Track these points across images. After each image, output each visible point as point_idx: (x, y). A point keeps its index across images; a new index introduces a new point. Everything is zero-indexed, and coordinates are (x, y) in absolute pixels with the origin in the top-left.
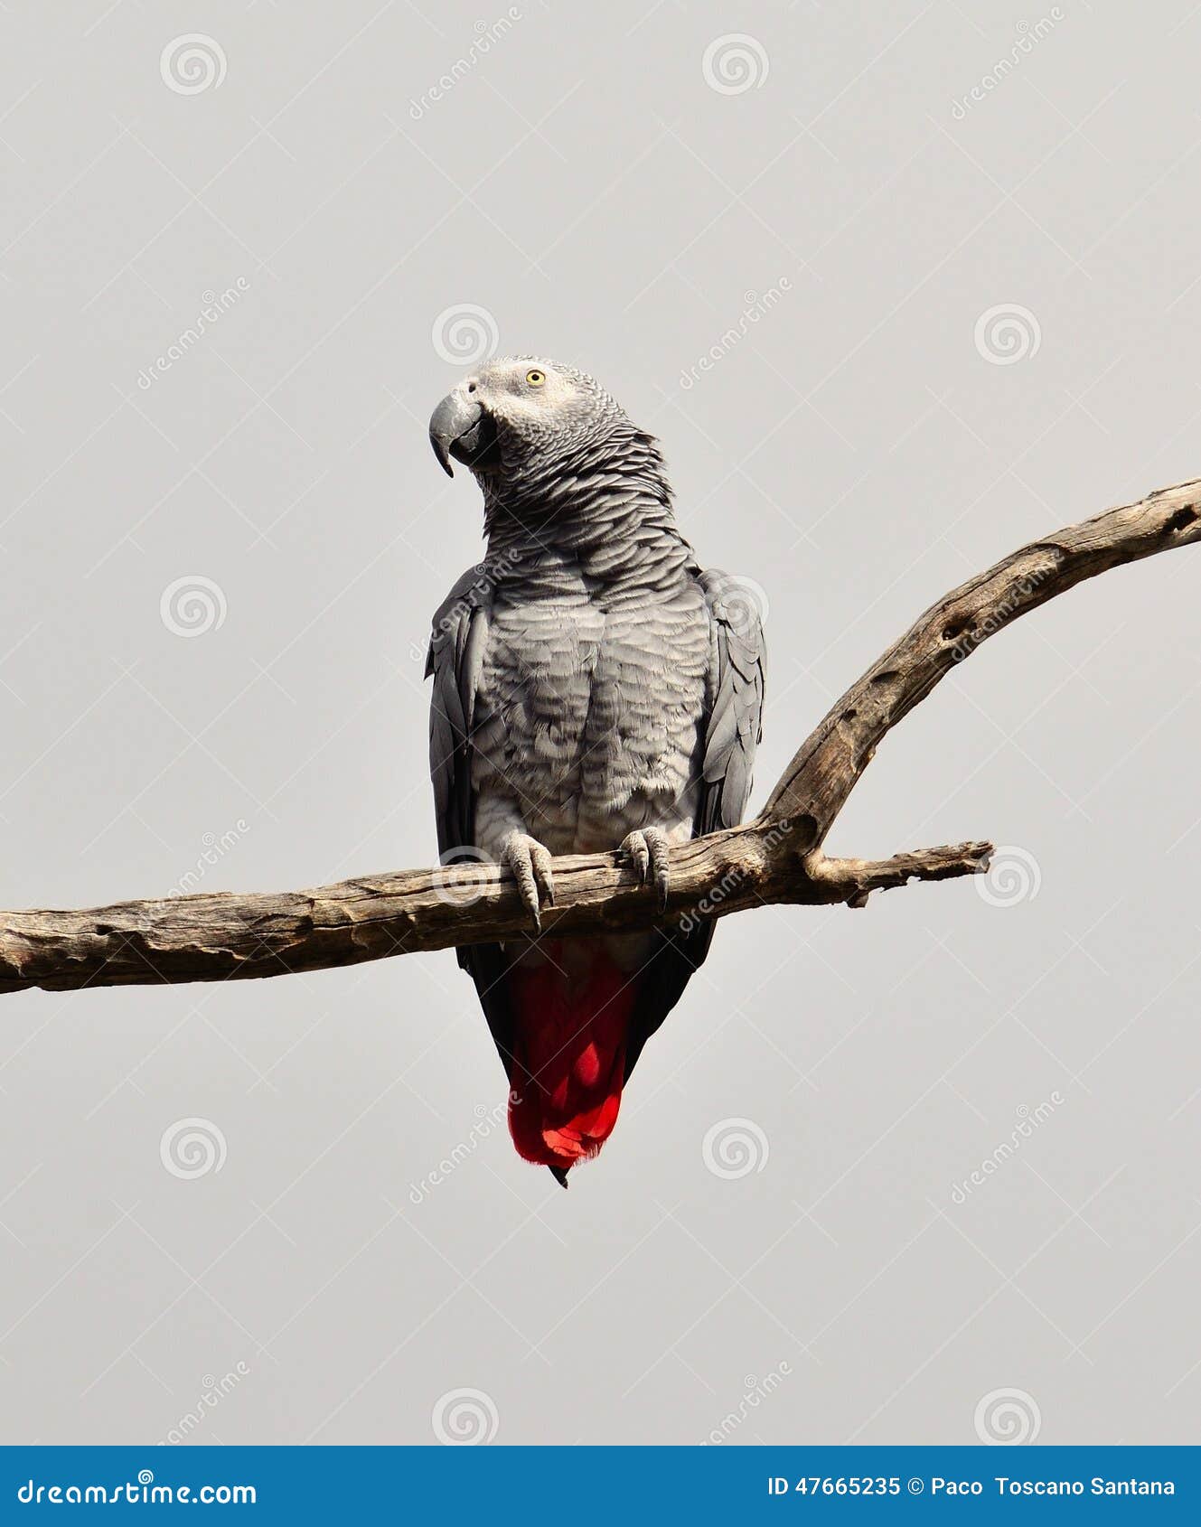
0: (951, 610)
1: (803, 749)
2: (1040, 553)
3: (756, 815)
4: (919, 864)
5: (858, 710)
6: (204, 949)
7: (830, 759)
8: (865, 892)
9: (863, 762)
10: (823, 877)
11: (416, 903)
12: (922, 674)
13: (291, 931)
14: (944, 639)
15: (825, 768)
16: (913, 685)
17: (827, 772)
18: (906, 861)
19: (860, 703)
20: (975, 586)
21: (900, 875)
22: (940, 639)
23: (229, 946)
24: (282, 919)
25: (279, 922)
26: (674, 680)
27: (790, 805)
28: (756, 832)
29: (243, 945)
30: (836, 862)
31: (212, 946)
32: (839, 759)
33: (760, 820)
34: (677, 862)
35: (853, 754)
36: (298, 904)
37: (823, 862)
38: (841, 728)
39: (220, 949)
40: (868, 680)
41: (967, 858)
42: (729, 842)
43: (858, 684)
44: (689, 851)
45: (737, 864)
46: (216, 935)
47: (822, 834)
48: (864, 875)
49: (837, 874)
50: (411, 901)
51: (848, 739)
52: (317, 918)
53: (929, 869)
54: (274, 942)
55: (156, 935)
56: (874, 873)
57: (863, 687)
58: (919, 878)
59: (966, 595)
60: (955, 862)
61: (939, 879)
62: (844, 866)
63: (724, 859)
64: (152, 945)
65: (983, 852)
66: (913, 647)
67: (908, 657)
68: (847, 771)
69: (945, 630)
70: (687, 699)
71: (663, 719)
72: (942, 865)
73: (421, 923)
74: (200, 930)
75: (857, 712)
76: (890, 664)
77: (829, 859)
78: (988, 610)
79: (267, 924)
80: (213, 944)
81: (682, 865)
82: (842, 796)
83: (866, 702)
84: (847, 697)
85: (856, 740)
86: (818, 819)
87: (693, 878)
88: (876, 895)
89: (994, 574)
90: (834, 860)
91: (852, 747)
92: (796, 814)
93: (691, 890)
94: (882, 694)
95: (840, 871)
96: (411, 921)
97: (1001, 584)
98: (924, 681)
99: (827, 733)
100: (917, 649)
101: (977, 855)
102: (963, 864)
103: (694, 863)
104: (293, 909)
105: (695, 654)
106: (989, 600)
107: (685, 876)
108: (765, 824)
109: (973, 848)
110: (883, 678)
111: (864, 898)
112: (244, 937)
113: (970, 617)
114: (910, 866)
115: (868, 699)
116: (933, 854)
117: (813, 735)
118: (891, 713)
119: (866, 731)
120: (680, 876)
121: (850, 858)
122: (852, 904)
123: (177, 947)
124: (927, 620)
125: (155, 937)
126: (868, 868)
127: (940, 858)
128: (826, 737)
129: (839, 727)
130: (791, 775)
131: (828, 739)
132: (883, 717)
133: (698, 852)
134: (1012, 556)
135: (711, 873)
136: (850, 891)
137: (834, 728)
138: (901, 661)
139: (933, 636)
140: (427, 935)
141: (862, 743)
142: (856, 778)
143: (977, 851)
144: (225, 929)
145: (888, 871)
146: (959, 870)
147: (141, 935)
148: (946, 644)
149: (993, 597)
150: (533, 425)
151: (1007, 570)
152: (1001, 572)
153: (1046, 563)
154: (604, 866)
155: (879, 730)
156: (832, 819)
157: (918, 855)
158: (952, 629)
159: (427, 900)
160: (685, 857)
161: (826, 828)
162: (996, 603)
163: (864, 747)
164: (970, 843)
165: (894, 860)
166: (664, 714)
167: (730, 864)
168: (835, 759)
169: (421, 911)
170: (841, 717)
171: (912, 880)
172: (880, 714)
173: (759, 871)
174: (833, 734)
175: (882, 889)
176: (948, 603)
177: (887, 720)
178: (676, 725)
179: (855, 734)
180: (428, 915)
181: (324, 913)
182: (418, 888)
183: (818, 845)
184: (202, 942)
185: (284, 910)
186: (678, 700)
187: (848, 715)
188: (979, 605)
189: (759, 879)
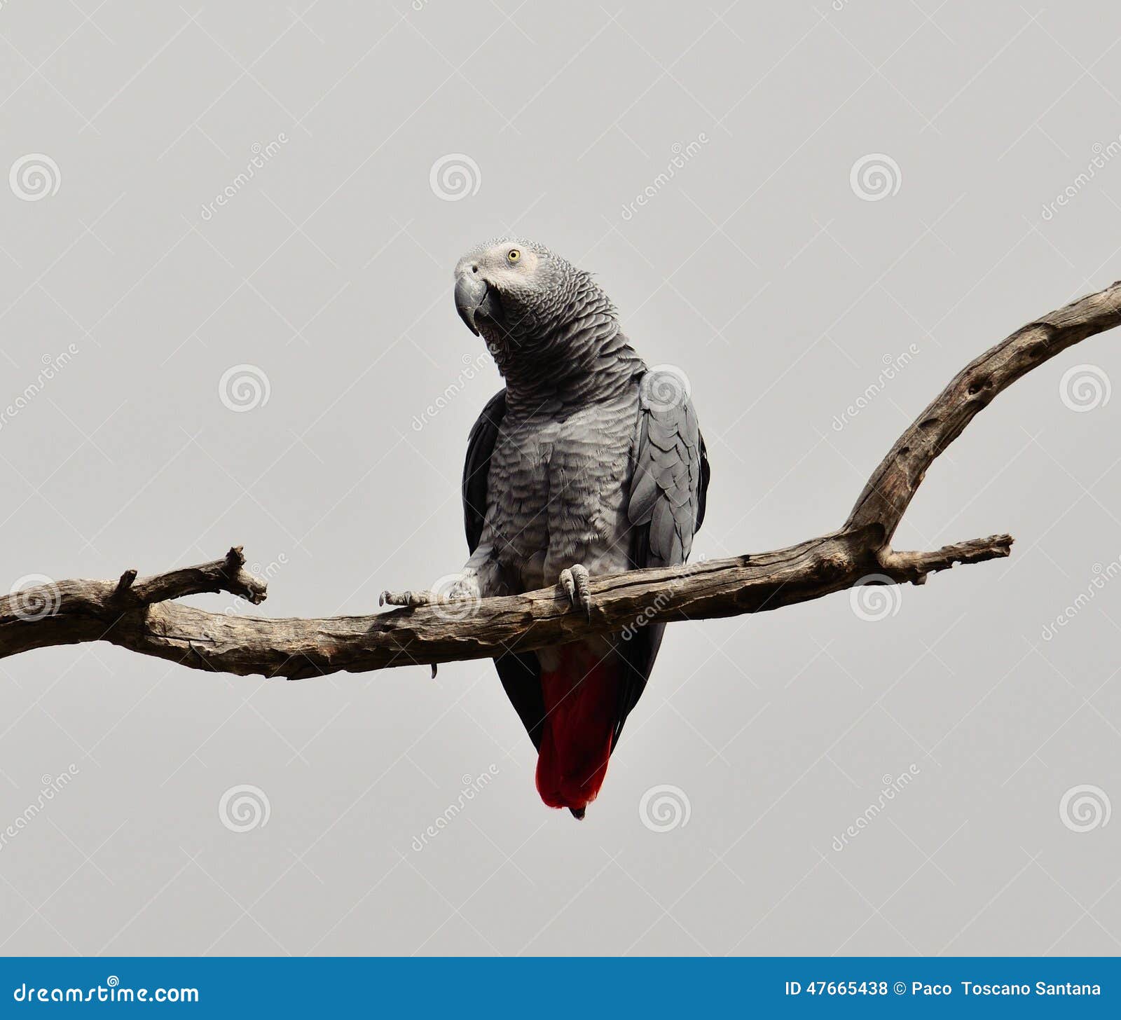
0: (974, 373)
1: (873, 476)
2: (1036, 330)
3: (842, 525)
4: (960, 553)
5: (910, 447)
6: (457, 638)
7: (892, 483)
8: (924, 574)
9: (916, 483)
10: (891, 565)
11: (604, 599)
12: (955, 419)
13: (518, 623)
14: (970, 394)
15: (888, 488)
16: (949, 427)
17: (890, 492)
18: (951, 551)
19: (912, 442)
20: (991, 355)
21: (946, 560)
22: (966, 394)
23: (474, 635)
24: (511, 615)
25: (509, 617)
26: (605, 459)
27: (865, 517)
28: (842, 537)
29: (485, 635)
30: (901, 554)
31: (464, 636)
32: (898, 483)
33: (845, 528)
34: (788, 560)
35: (908, 478)
36: (522, 603)
37: (891, 554)
38: (899, 461)
39: (469, 638)
40: (916, 426)
41: (993, 547)
42: (823, 544)
43: (910, 429)
44: (795, 552)
45: (829, 560)
46: (465, 628)
47: (889, 535)
48: (921, 562)
49: (902, 563)
50: (601, 597)
51: (904, 467)
52: (535, 613)
53: (967, 556)
54: (506, 630)
55: (424, 630)
56: (927, 560)
57: (913, 431)
58: (960, 563)
59: (984, 362)
60: (985, 550)
61: (975, 562)
62: (907, 557)
63: (820, 557)
64: (422, 638)
65: (1006, 543)
66: (948, 401)
67: (944, 408)
68: (904, 490)
69: (971, 387)
70: (615, 470)
71: (597, 487)
72: (976, 552)
73: (608, 613)
74: (454, 625)
75: (910, 449)
76: (932, 413)
77: (897, 553)
78: (1001, 372)
79: (501, 618)
80: (464, 634)
81: (791, 563)
82: (902, 507)
83: (916, 441)
84: (902, 438)
85: (910, 468)
86: (886, 525)
87: (799, 571)
88: (931, 575)
89: (1003, 346)
90: (900, 553)
91: (907, 473)
92: (869, 522)
93: (797, 580)
94: (927, 435)
95: (904, 561)
96: (601, 612)
97: (1009, 354)
98: (957, 424)
99: (889, 464)
100: (950, 402)
101: (999, 544)
102: (991, 551)
103: (800, 560)
104: (518, 607)
105: (622, 438)
106: (1000, 365)
107: (793, 570)
108: (848, 531)
109: (998, 539)
110: (927, 423)
111: (924, 578)
112: (484, 629)
113: (987, 377)
114: (953, 554)
115: (916, 439)
116: (970, 545)
117: (880, 466)
118: (934, 447)
119: (917, 461)
120: (790, 571)
121: (911, 551)
122: (916, 583)
123: (438, 638)
124: (957, 381)
125: (423, 631)
126: (924, 557)
127: (974, 547)
128: (889, 467)
129: (898, 460)
130: (865, 495)
131: (890, 469)
132: (928, 451)
133: (802, 553)
134: (1016, 333)
135: (811, 567)
136: (912, 573)
137: (894, 461)
138: (939, 411)
139: (961, 393)
140: (613, 621)
141: (914, 470)
142: (911, 495)
143: (1000, 541)
144: (472, 623)
145: (938, 559)
146: (988, 556)
147: (413, 631)
148: (970, 397)
149: (1004, 362)
150: (525, 291)
151: (1013, 343)
152: (1008, 344)
153: (1039, 336)
154: (736, 566)
155: (926, 460)
156: (896, 524)
157: (959, 547)
158: (975, 386)
159: (612, 597)
160: (793, 557)
161: (892, 531)
162: (1006, 366)
163: (917, 473)
164: (996, 536)
165: (943, 551)
166: (597, 484)
167: (825, 560)
168: (895, 482)
169: (608, 604)
170: (899, 453)
171: (956, 564)
172: (926, 449)
173: (845, 564)
174: (894, 465)
175: (934, 571)
176: (971, 369)
177: (932, 453)
178: (607, 490)
179: (909, 464)
180: (614, 606)
181: (540, 609)
182: (605, 588)
183: (887, 543)
184: (456, 634)
185: (513, 609)
186: (609, 472)
187: (904, 451)
188: (993, 368)
189: (845, 570)
